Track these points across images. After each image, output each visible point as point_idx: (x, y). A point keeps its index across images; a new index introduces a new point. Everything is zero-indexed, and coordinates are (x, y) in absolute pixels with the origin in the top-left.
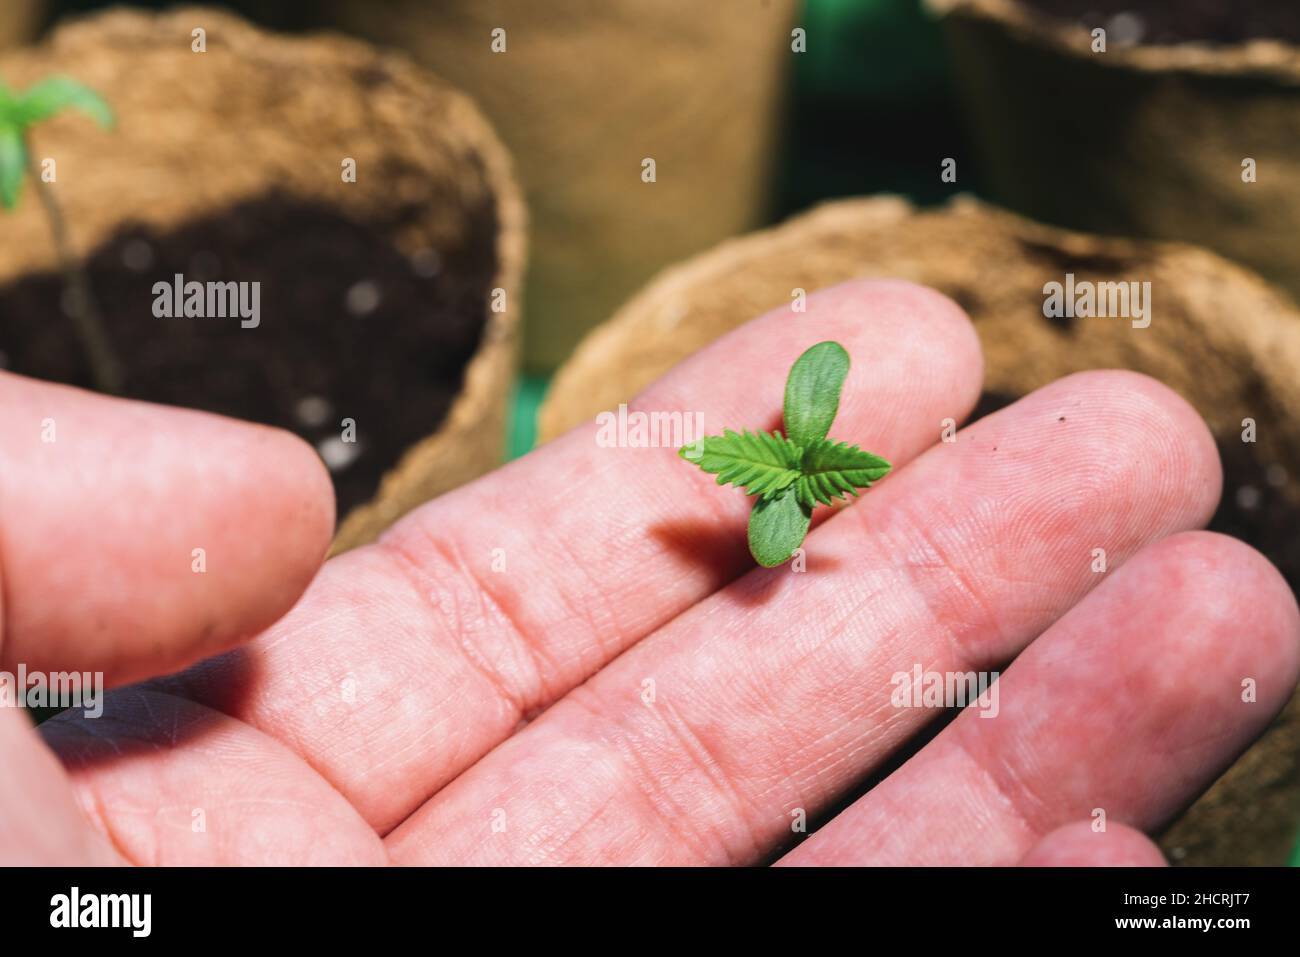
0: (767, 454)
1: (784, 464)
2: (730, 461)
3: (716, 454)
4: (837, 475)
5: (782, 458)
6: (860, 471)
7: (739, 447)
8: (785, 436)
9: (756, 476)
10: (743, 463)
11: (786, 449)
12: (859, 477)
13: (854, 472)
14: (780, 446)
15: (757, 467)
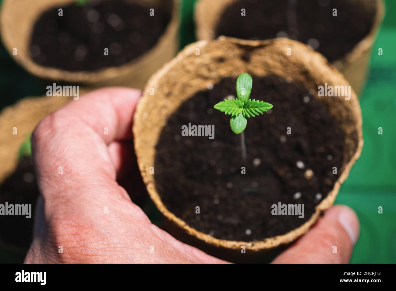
0: (235, 105)
1: (239, 106)
2: (227, 108)
3: (224, 106)
4: (257, 109)
5: (238, 105)
6: (264, 108)
7: (229, 104)
8: (238, 99)
9: (234, 110)
10: (230, 108)
11: (239, 103)
12: (264, 109)
13: (262, 108)
14: (238, 102)
15: (233, 108)
